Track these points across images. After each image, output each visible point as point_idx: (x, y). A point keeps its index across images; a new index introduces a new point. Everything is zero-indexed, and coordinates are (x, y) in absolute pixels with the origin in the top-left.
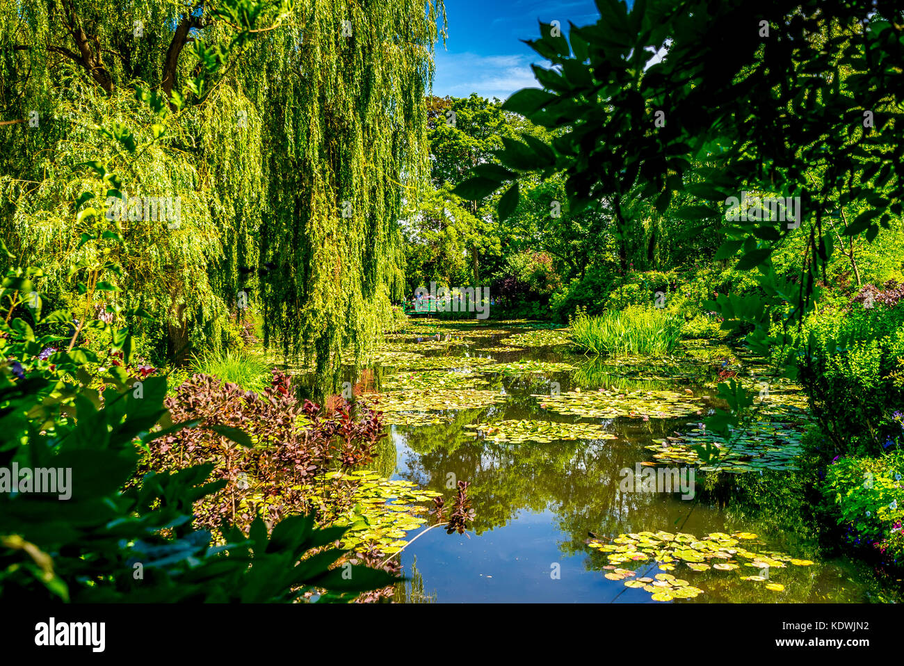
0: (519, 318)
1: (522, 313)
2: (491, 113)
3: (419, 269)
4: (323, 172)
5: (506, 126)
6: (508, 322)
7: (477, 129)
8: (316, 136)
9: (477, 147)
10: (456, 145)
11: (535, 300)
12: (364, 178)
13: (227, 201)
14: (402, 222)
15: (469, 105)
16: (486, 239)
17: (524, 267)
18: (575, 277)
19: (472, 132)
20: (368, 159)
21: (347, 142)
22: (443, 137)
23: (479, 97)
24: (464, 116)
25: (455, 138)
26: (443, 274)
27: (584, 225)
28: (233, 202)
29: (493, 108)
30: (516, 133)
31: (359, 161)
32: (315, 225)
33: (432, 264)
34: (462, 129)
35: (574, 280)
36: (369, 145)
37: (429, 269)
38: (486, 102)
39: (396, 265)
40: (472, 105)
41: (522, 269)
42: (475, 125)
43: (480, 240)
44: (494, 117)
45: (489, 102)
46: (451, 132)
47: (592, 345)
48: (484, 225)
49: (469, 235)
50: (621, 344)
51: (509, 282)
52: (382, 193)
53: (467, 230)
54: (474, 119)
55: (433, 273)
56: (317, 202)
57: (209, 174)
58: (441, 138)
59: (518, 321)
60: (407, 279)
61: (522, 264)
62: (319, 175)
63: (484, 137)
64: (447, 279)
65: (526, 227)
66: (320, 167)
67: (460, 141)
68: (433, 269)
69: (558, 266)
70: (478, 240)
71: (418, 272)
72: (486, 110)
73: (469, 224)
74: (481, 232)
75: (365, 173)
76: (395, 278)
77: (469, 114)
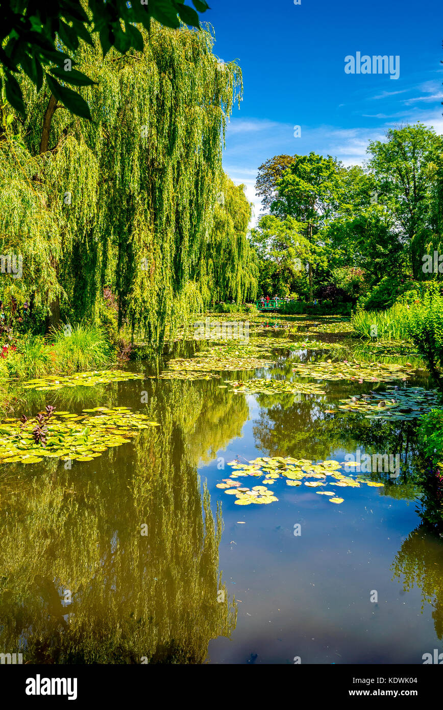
0: (337, 314)
1: (339, 311)
2: (324, 166)
3: (269, 278)
4: (143, 199)
5: (335, 175)
6: (327, 317)
7: (313, 178)
8: (136, 173)
9: (313, 191)
10: (298, 189)
11: (349, 302)
12: (172, 204)
13: (72, 220)
14: (257, 244)
15: (309, 161)
16: (318, 258)
17: (344, 277)
18: (376, 285)
19: (310, 180)
20: (175, 190)
21: (161, 178)
22: (288, 184)
23: (316, 155)
24: (304, 169)
25: (297, 184)
26: (286, 282)
27: (385, 247)
28: (76, 220)
29: (325, 163)
30: (342, 181)
31: (169, 192)
32: (136, 237)
33: (278, 274)
34: (303, 178)
35: (375, 287)
36: (176, 181)
37: (275, 278)
38: (321, 159)
39: (251, 276)
40: (310, 161)
41: (343, 279)
42: (313, 175)
43: (313, 259)
44: (327, 169)
45: (323, 159)
46: (294, 181)
47: (366, 332)
48: (316, 248)
49: (305, 255)
50: (386, 332)
51: (330, 289)
52: (188, 215)
53: (304, 251)
54: (312, 171)
55: (278, 281)
56: (138, 221)
57: (58, 200)
58: (287, 185)
59: (335, 316)
60: (259, 285)
61: (343, 276)
62: (140, 202)
63: (318, 184)
64: (289, 286)
65: (345, 249)
66: (140, 196)
67: (300, 187)
68: (278, 278)
69: (367, 277)
70: (311, 258)
71: (268, 280)
72: (320, 164)
73: (305, 246)
74: (314, 252)
75: (173, 200)
76: (251, 284)
77: (307, 167)
